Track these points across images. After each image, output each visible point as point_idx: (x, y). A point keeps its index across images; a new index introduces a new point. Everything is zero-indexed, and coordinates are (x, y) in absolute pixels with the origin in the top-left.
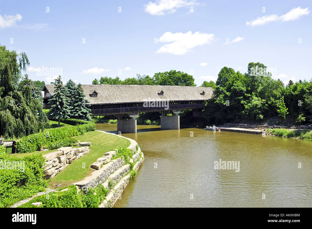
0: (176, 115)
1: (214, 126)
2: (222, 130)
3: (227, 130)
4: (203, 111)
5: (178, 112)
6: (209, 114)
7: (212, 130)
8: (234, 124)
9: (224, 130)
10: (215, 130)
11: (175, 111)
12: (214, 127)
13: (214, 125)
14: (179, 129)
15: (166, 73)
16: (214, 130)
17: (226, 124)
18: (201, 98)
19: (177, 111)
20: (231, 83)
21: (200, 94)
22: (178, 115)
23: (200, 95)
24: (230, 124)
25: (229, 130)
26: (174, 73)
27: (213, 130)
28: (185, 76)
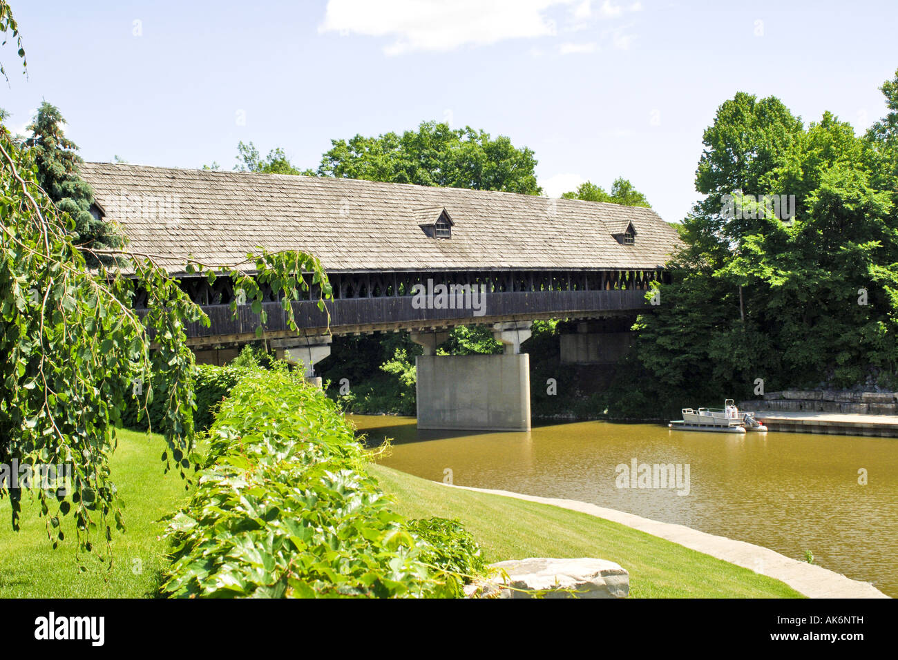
0: (508, 349)
1: (728, 408)
2: (774, 427)
3: (807, 429)
4: (635, 327)
5: (521, 332)
6: (676, 347)
7: (724, 429)
8: (826, 395)
9: (791, 427)
10: (743, 430)
11: (506, 330)
12: (731, 413)
13: (729, 403)
14: (529, 429)
15: (387, 143)
16: (738, 428)
17: (778, 394)
18: (622, 259)
19: (518, 329)
20: (802, 173)
21: (615, 236)
22: (523, 350)
23: (613, 241)
24: (803, 395)
25: (824, 429)
26: (443, 135)
27: (726, 427)
28: (499, 151)
